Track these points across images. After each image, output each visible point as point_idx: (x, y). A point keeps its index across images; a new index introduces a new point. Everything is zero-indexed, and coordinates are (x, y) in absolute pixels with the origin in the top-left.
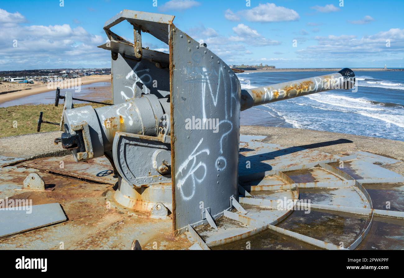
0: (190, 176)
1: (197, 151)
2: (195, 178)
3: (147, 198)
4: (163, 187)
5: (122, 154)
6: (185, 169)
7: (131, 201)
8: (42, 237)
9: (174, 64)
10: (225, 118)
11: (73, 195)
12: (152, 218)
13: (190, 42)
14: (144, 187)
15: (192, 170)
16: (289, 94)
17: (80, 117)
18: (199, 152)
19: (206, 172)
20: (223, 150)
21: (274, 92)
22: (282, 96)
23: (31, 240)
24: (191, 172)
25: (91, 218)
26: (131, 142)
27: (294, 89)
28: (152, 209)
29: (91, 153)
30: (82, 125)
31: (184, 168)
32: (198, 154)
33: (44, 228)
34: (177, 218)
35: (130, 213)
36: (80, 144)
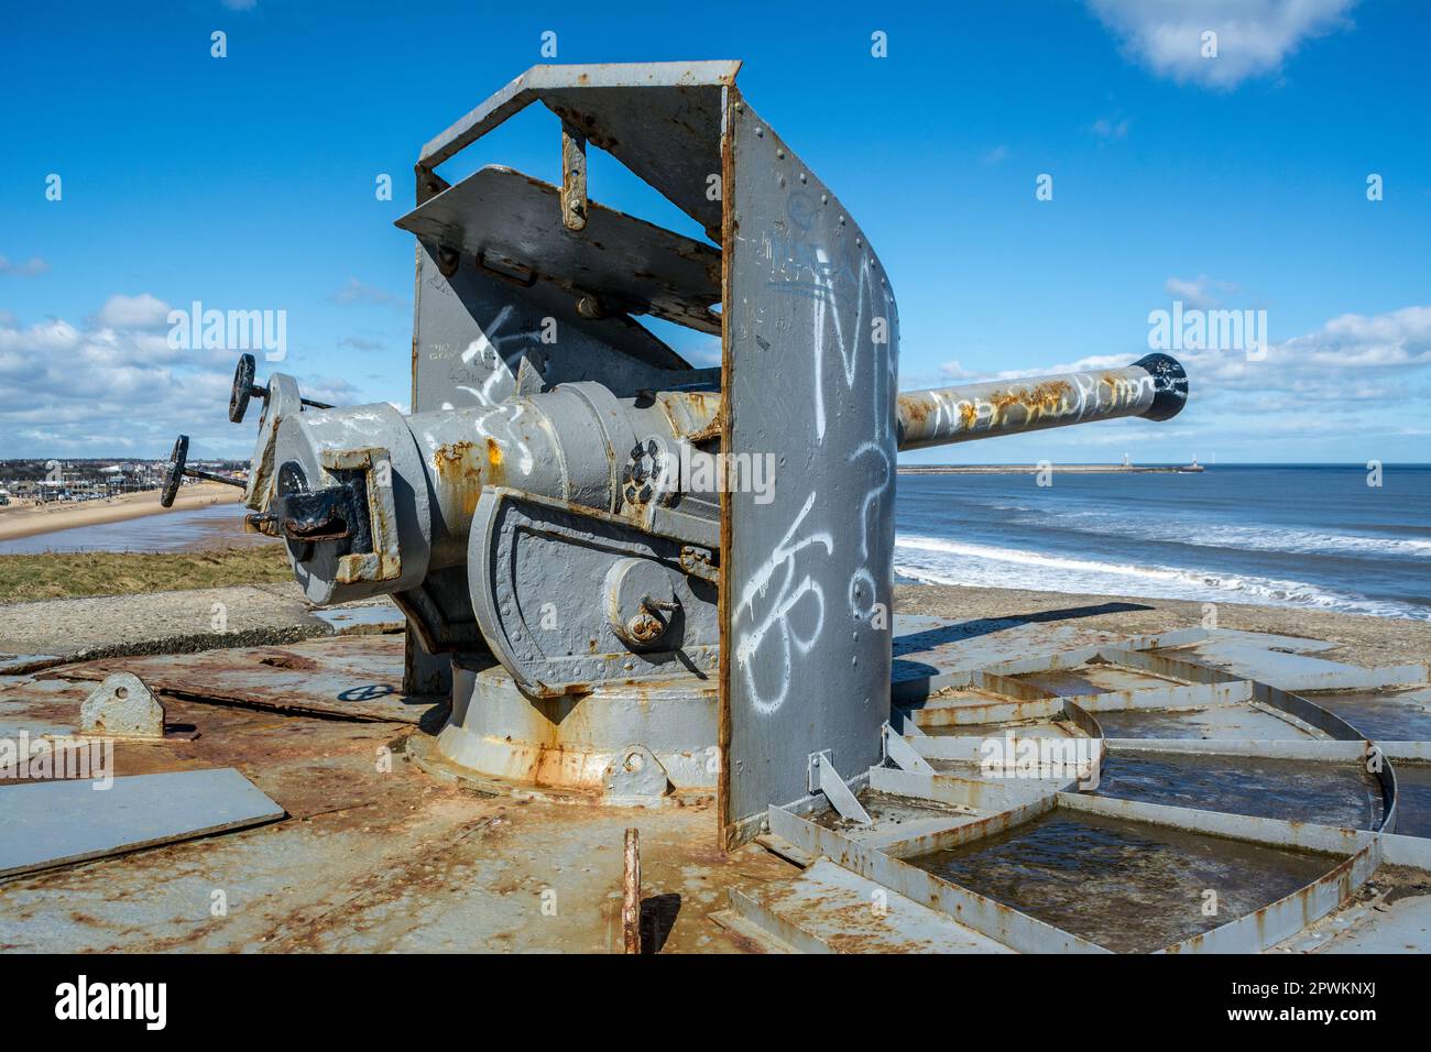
0: (776, 624)
1: (798, 536)
2: (789, 634)
3: (581, 736)
4: (643, 693)
5: (503, 564)
6: (763, 595)
7: (518, 755)
8: (202, 868)
9: (736, 218)
10: (873, 437)
11: (275, 750)
12: (609, 804)
13: (782, 157)
14: (576, 694)
15: (782, 603)
16: (1006, 417)
17: (353, 430)
18: (803, 540)
19: (822, 615)
20: (868, 546)
21: (962, 407)
22: (985, 421)
23: (162, 877)
24: (780, 612)
25: (374, 812)
26: (538, 525)
27: (1020, 400)
28: (609, 770)
29: (393, 560)
30: (368, 452)
31: (758, 593)
32: (801, 545)
33: (201, 842)
34: (733, 778)
35: (520, 792)
36: (355, 521)
